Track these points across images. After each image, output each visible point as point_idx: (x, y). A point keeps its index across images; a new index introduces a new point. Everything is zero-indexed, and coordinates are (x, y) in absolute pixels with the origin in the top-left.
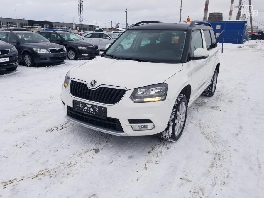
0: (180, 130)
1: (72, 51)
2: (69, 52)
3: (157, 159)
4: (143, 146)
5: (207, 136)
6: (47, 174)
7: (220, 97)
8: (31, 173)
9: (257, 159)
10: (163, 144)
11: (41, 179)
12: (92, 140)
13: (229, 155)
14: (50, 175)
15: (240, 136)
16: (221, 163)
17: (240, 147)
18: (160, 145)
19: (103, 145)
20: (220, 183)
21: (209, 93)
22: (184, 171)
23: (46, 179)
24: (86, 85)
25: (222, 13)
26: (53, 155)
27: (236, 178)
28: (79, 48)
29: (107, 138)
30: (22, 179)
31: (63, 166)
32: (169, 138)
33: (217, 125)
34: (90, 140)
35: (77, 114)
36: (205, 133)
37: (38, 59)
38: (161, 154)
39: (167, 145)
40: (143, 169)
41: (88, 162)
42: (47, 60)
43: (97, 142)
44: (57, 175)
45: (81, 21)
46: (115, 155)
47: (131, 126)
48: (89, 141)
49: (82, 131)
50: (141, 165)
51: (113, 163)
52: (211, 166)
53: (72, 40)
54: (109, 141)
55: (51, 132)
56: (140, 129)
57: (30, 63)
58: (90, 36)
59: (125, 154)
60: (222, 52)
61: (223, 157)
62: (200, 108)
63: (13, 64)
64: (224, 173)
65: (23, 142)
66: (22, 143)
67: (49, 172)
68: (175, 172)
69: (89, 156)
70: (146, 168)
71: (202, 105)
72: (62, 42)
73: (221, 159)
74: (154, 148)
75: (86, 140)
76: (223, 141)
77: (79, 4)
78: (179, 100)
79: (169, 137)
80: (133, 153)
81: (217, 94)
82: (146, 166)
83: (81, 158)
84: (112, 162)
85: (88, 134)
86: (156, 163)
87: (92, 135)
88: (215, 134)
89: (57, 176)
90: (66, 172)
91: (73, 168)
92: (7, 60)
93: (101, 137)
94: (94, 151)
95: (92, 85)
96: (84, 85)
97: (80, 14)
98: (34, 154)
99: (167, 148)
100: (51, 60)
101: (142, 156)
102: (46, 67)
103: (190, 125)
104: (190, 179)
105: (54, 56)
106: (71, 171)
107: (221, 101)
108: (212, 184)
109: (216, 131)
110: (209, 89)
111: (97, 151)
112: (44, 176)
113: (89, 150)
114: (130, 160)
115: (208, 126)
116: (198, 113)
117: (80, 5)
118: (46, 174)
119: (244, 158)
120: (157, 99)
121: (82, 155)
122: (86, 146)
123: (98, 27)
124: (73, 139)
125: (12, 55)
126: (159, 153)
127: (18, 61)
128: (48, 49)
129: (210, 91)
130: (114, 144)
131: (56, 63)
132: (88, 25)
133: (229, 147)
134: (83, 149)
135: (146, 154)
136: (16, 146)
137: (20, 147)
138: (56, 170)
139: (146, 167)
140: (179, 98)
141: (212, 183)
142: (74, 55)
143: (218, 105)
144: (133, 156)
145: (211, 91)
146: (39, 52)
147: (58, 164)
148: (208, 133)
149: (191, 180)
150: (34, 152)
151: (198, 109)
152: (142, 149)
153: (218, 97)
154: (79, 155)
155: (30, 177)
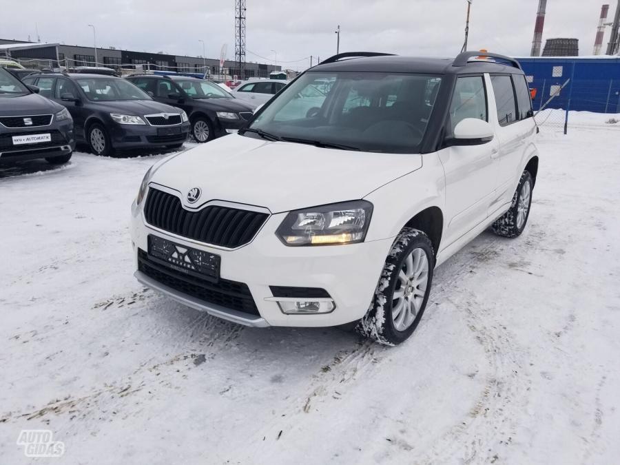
0: (412, 318)
1: (202, 122)
2: (197, 124)
3: (341, 387)
4: (316, 352)
5: (480, 336)
6: (67, 409)
7: (536, 239)
8: (29, 406)
9: (597, 399)
10: (364, 351)
11: (48, 421)
12: (195, 333)
13: (526, 385)
14: (74, 411)
15: (564, 338)
16: (499, 406)
17: (559, 367)
18: (357, 352)
19: (219, 347)
20: (485, 456)
21: (507, 230)
22: (400, 421)
23: (61, 421)
24: (178, 199)
25: (577, 40)
26: (94, 366)
27: (531, 446)
28: (218, 116)
29: (233, 331)
30: (4, 418)
31: (108, 392)
32: (377, 336)
33: (512, 310)
34: (190, 333)
35: (158, 269)
36: (479, 327)
37: (120, 139)
38: (354, 375)
39: (375, 353)
40: (300, 411)
41: (170, 387)
42: (140, 140)
43: (205, 339)
44: (89, 413)
45: (240, 54)
46: (241, 371)
47: (278, 302)
48: (187, 335)
49: (177, 310)
50: (296, 399)
51: (230, 391)
52: (473, 412)
53: (207, 97)
54: (236, 337)
55: (106, 308)
56: (301, 312)
57: (103, 147)
58: (250, 87)
59: (265, 370)
60: (565, 133)
61: (509, 389)
62: (480, 264)
63: (59, 149)
64: (501, 432)
65: (34, 329)
66: (31, 332)
67: (73, 406)
68: (376, 422)
69: (178, 371)
70: (306, 409)
71: (486, 257)
72: (180, 100)
73: (503, 394)
74: (341, 360)
75: (180, 333)
76: (518, 349)
77: (238, 16)
78: (405, 242)
79: (379, 334)
80: (285, 369)
81: (532, 234)
82: (308, 403)
83: (158, 374)
84: (228, 390)
85: (189, 317)
86: (335, 398)
87: (200, 320)
88: (503, 330)
89: (87, 416)
90: (112, 407)
91: (132, 399)
92: (46, 138)
93: (220, 326)
94: (194, 359)
95: (191, 200)
96: (174, 199)
97: (238, 38)
98: (51, 360)
99: (373, 360)
100: (149, 142)
101: (307, 377)
102: (139, 157)
103: (444, 306)
104: (410, 442)
105: (158, 132)
106: (125, 405)
107: (536, 249)
108: (463, 459)
109: (505, 324)
110: (507, 220)
111: (200, 360)
112: (57, 415)
113: (182, 357)
114: (276, 386)
115: (489, 310)
116: (471, 277)
117: (240, 18)
118: (63, 410)
119: (564, 395)
120: (344, 238)
121: (162, 368)
122: (176, 347)
123: (279, 68)
124: (151, 329)
125: (58, 129)
126: (350, 373)
127: (72, 141)
128: (145, 116)
129: (509, 225)
130: (246, 344)
131: (163, 148)
132: (256, 64)
133: (532, 365)
134: (167, 355)
135: (315, 374)
136: (14, 340)
137: (24, 342)
138: (90, 400)
139: (308, 405)
140: (405, 239)
141: (464, 457)
142: (208, 132)
143: (526, 260)
144: (283, 375)
145: (512, 225)
146: (122, 122)
147: (99, 386)
148: (485, 328)
149: (411, 445)
150: (53, 355)
151: (474, 267)
152: (311, 360)
153: (530, 239)
154: (154, 367)
155: (23, 415)
